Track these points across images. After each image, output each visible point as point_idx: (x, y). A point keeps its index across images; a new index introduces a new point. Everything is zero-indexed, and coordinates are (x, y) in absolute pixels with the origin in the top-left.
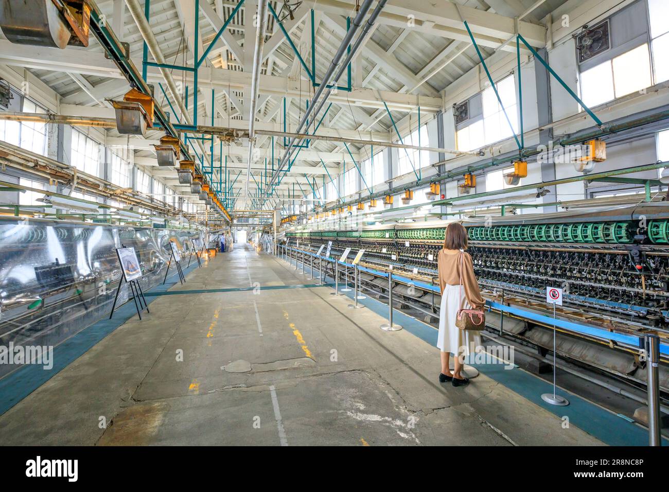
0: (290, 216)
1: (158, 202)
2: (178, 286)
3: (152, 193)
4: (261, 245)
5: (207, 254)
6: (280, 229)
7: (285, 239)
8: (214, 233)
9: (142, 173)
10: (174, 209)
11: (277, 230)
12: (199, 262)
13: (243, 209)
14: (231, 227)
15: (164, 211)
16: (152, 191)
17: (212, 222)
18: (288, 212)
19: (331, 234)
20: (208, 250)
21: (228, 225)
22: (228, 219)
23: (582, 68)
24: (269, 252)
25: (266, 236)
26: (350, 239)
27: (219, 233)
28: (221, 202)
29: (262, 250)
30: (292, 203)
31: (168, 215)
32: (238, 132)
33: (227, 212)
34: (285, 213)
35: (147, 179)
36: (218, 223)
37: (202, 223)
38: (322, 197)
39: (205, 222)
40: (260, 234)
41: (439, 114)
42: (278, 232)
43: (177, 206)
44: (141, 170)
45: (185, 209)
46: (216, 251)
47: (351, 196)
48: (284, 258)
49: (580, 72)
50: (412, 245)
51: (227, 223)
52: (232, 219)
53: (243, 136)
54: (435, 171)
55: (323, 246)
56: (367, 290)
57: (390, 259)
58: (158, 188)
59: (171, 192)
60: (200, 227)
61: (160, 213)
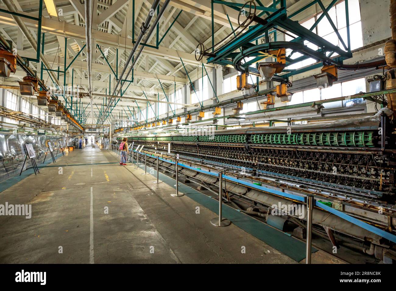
0: (120, 128)
1: (35, 118)
2: (52, 164)
3: (31, 113)
4: (102, 144)
5: (67, 150)
6: (113, 136)
7: (117, 141)
8: (72, 137)
9: (25, 101)
10: (46, 122)
11: (112, 136)
12: (63, 153)
13: (91, 123)
14: (83, 134)
15: (39, 124)
16: (31, 112)
17: (72, 131)
18: (119, 125)
19: (136, 139)
20: (68, 147)
21: (81, 133)
22: (81, 129)
23: (225, 78)
24: (107, 148)
25: (106, 140)
26: (143, 141)
27: (76, 137)
28: (77, 121)
29: (103, 147)
30: (121, 121)
31: (41, 126)
32: (85, 94)
33: (81, 126)
34: (118, 126)
35: (28, 105)
36: (75, 131)
37: (64, 131)
38: (139, 119)
39: (66, 131)
40: (102, 138)
41: (185, 85)
42: (112, 137)
43: (47, 120)
44: (25, 100)
45: (52, 122)
46: (74, 148)
47: (152, 119)
48: (114, 151)
49: (224, 79)
50: (160, 143)
51: (81, 132)
52: (84, 129)
53: (87, 96)
54: (183, 111)
55: (131, 144)
56: (148, 164)
57: (154, 149)
58: (35, 110)
59: (44, 112)
60: (63, 134)
61: (37, 125)
